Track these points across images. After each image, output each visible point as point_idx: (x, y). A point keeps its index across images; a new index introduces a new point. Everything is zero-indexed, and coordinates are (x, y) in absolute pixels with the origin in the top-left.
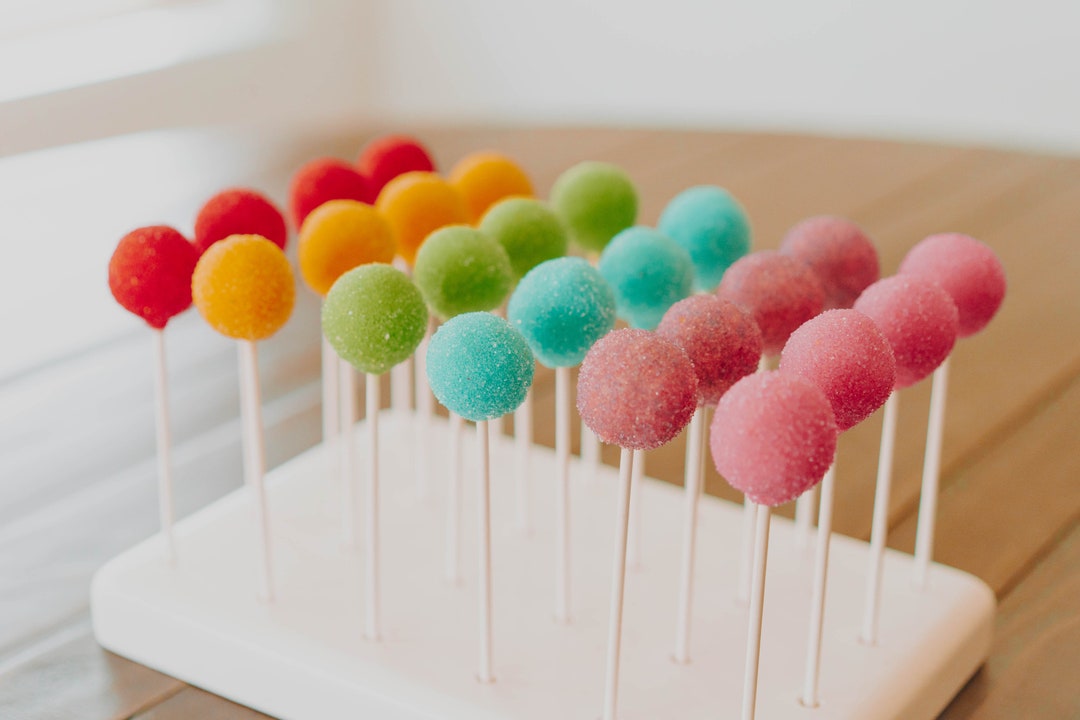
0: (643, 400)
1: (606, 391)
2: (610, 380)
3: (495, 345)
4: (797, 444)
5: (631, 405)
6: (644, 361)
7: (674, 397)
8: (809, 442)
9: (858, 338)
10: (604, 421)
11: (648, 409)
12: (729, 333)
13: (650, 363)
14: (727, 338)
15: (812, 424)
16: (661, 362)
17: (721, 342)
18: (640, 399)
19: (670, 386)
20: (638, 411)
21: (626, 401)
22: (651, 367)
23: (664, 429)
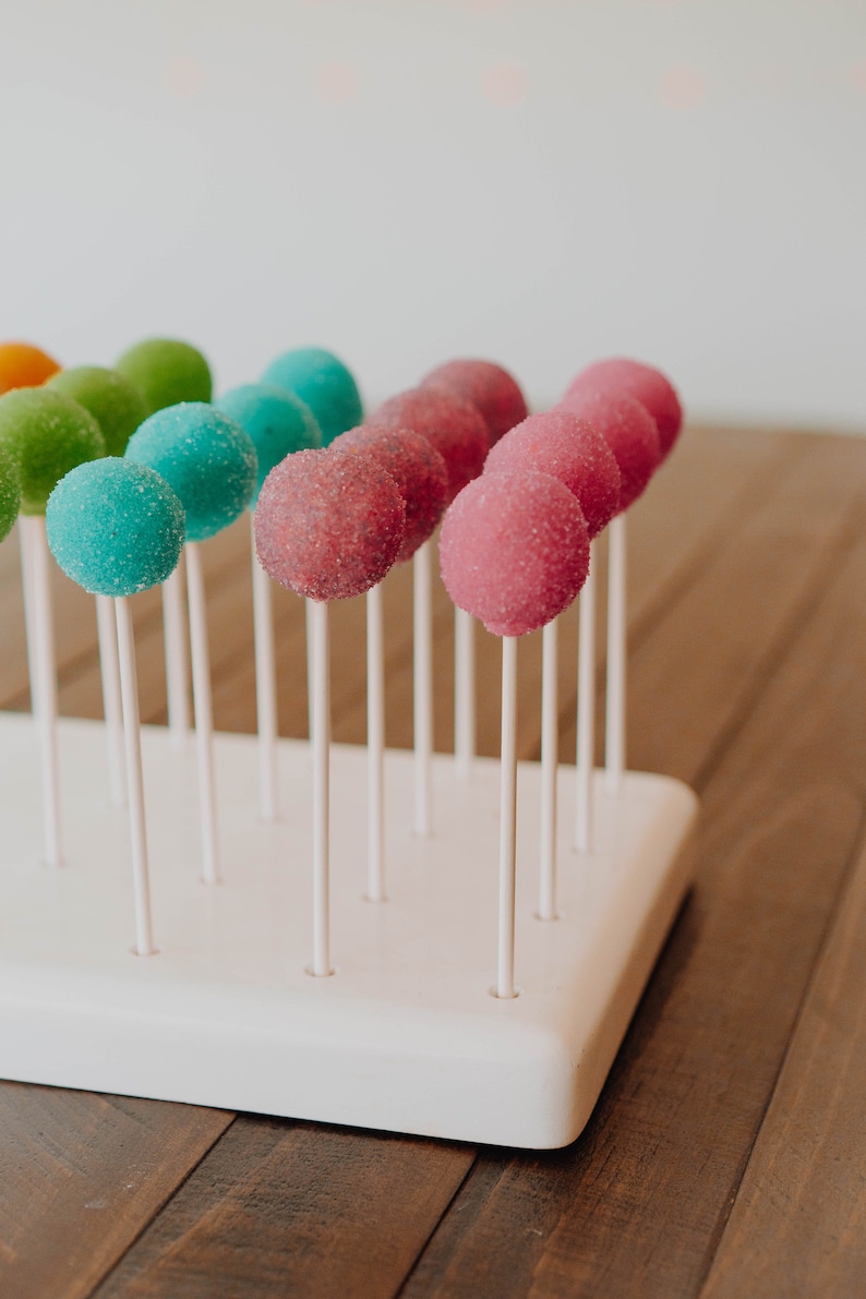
0: (348, 524)
1: (301, 520)
2: (304, 505)
3: (142, 490)
4: (555, 544)
5: (333, 532)
6: (342, 478)
7: (384, 519)
8: (567, 541)
9: (579, 437)
10: (301, 560)
11: (356, 535)
12: (413, 460)
13: (351, 479)
14: (412, 466)
15: (567, 520)
16: (363, 477)
17: (406, 471)
18: (344, 524)
19: (378, 506)
20: (343, 540)
21: (327, 529)
22: (352, 484)
23: (374, 561)
